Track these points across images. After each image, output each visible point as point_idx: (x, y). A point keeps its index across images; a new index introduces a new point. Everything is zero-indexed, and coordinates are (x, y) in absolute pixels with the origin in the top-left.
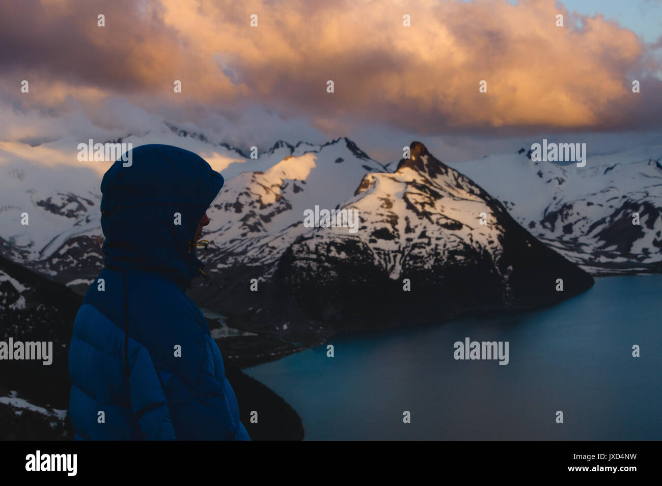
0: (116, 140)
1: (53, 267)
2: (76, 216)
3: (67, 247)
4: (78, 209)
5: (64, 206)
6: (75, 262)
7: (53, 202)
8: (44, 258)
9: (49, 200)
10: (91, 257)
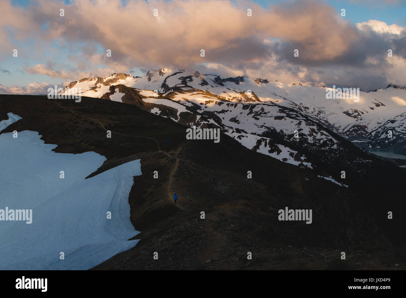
0: (375, 90)
1: (347, 135)
2: (357, 118)
3: (353, 128)
4: (358, 115)
5: (353, 114)
6: (355, 134)
7: (349, 112)
8: (344, 132)
9: (348, 111)
10: (362, 133)
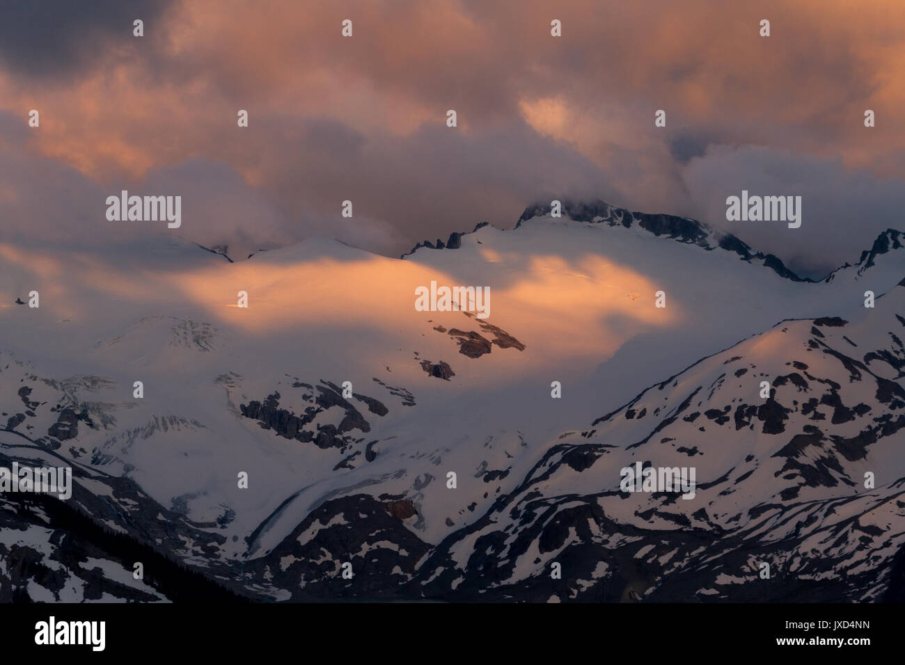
0: (445, 241)
1: (282, 580)
2: (341, 444)
3: (317, 526)
4: (345, 425)
5: (310, 415)
7: (283, 405)
8: (260, 554)
9: (273, 399)
10: (380, 552)
